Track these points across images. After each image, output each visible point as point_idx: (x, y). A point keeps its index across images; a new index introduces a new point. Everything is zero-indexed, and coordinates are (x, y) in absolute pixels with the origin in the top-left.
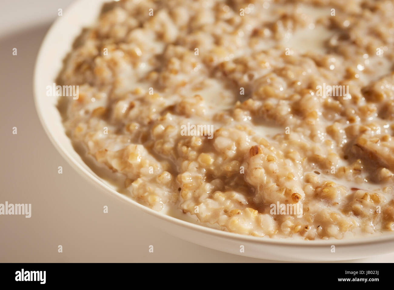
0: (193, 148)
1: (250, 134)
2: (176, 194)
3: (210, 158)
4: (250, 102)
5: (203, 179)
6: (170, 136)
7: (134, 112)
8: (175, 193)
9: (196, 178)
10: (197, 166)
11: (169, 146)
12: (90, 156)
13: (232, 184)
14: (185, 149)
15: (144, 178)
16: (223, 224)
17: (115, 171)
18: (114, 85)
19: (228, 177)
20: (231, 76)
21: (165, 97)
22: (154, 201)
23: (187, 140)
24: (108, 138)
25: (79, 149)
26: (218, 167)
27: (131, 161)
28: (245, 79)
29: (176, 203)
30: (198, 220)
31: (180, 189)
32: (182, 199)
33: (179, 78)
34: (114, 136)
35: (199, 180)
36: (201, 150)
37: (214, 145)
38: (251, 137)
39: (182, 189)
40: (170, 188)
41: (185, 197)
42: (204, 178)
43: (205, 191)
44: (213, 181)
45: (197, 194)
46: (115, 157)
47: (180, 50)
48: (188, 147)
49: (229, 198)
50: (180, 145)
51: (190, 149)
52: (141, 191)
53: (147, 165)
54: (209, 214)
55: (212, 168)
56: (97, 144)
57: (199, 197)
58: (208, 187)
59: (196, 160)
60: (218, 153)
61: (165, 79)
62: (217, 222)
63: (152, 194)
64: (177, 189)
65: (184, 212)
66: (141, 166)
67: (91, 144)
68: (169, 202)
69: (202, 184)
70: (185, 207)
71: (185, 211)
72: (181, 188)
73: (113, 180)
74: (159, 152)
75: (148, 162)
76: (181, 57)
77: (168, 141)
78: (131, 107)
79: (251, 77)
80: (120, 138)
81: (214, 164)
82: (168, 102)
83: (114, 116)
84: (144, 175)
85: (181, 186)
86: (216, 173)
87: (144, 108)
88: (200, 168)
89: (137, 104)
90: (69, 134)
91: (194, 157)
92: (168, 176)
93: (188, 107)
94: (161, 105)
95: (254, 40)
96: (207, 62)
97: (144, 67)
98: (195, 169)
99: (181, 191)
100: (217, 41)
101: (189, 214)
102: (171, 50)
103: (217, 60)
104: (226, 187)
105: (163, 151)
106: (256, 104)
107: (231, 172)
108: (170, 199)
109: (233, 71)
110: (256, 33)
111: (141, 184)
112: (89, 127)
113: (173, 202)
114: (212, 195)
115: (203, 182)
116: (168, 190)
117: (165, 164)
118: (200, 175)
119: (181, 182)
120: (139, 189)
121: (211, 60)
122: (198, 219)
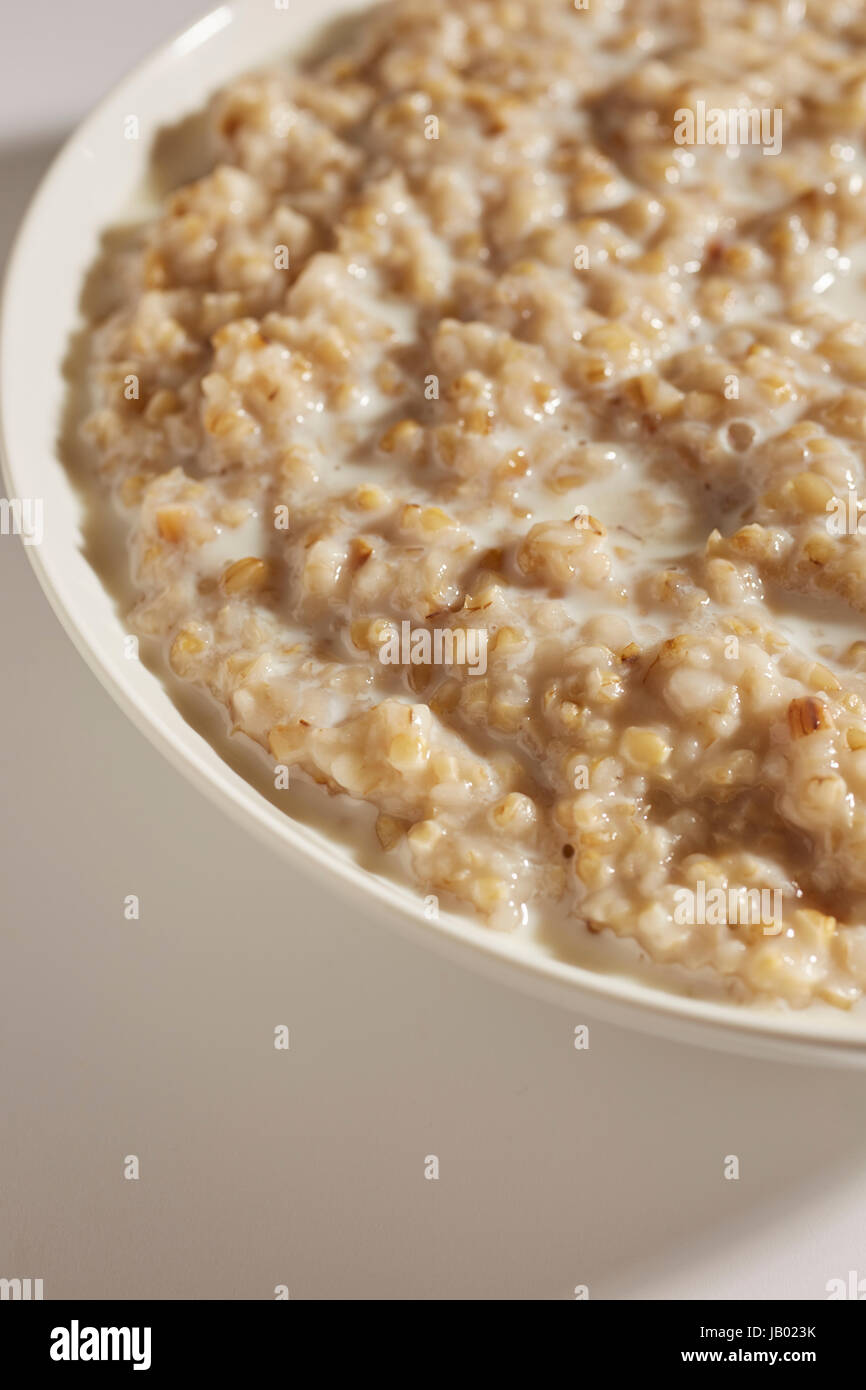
0: (596, 707)
1: (770, 648)
2: (558, 868)
3: (659, 743)
4: (755, 531)
5: (640, 812)
6: (511, 667)
7: (372, 580)
8: (556, 863)
9: (617, 813)
10: (619, 772)
11: (513, 701)
12: (242, 739)
13: (737, 825)
14: (570, 712)
15: (445, 817)
16: (731, 970)
17: (337, 791)
18: (278, 472)
19: (718, 803)
20: (672, 432)
21: (465, 517)
22: (494, 897)
23: (572, 680)
24: (297, 675)
25: (200, 715)
26: (686, 772)
27: (396, 762)
28: (723, 442)
29: (560, 898)
30: (642, 956)
31: (568, 852)
32: (582, 890)
33: (500, 445)
34: (318, 667)
35: (629, 818)
36: (625, 716)
37: (666, 696)
38: (775, 659)
39: (576, 852)
40: (537, 848)
41: (592, 877)
42: (643, 809)
43: (652, 856)
44: (674, 819)
45: (630, 869)
46: (337, 748)
47: (483, 334)
48: (580, 705)
49: (739, 878)
50: (551, 698)
51: (587, 711)
52: (444, 867)
53: (454, 775)
54: (684, 937)
55: (668, 776)
56: (264, 697)
57: (638, 877)
58: (662, 841)
59: (613, 750)
60: (685, 724)
61: (452, 447)
62: (711, 964)
63: (483, 872)
64: (560, 852)
65: (593, 928)
66: (431, 777)
67: (244, 700)
68: (537, 896)
69: (639, 831)
70: (598, 915)
71: (594, 926)
72: (574, 846)
73: (338, 825)
74: (479, 723)
75: (452, 761)
76: (492, 367)
77: (510, 685)
78: (359, 559)
79: (740, 436)
80: (337, 673)
81: (673, 760)
82: (480, 536)
83: (302, 590)
84: (447, 808)
85: (575, 841)
86: (682, 791)
87: (404, 564)
88: (628, 775)
89: (375, 545)
90: (150, 659)
91: (603, 741)
92: (523, 809)
93: (557, 558)
94: (460, 550)
95: (716, 286)
96: (580, 380)
97: (366, 402)
98: (615, 783)
99: (575, 858)
100: (600, 299)
101: (608, 934)
102: (451, 336)
103: (614, 375)
104: (719, 837)
105: (493, 717)
106: (777, 540)
107: (728, 787)
108: (540, 887)
109: (677, 415)
110: (717, 261)
111: (442, 840)
112: (221, 635)
113: (550, 895)
114: (680, 868)
115: (643, 824)
116: (532, 855)
117: (507, 763)
118: (632, 802)
119: (572, 829)
120: (434, 857)
121: (596, 375)
122: (643, 952)
